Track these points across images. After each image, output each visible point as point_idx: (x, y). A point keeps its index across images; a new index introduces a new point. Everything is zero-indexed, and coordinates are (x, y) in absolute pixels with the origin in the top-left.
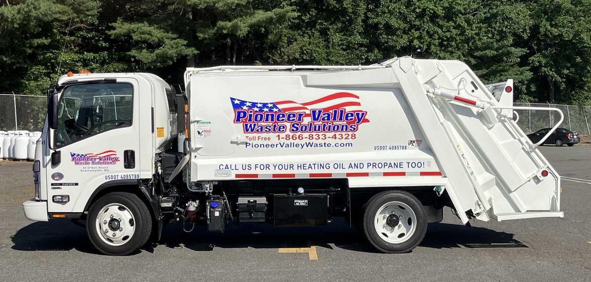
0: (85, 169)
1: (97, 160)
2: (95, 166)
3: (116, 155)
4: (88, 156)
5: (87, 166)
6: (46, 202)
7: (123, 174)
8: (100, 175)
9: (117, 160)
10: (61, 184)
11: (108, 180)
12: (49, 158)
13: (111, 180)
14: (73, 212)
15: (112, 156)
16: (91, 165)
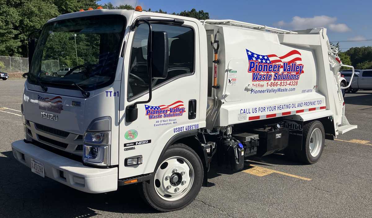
0: (157, 124)
1: (169, 112)
2: (166, 119)
3: (183, 105)
4: (161, 108)
5: (159, 119)
6: (117, 168)
7: (187, 125)
8: (170, 127)
9: (183, 110)
10: (135, 144)
11: (176, 133)
12: (122, 113)
13: (178, 132)
14: (145, 173)
15: (180, 107)
16: (163, 119)
